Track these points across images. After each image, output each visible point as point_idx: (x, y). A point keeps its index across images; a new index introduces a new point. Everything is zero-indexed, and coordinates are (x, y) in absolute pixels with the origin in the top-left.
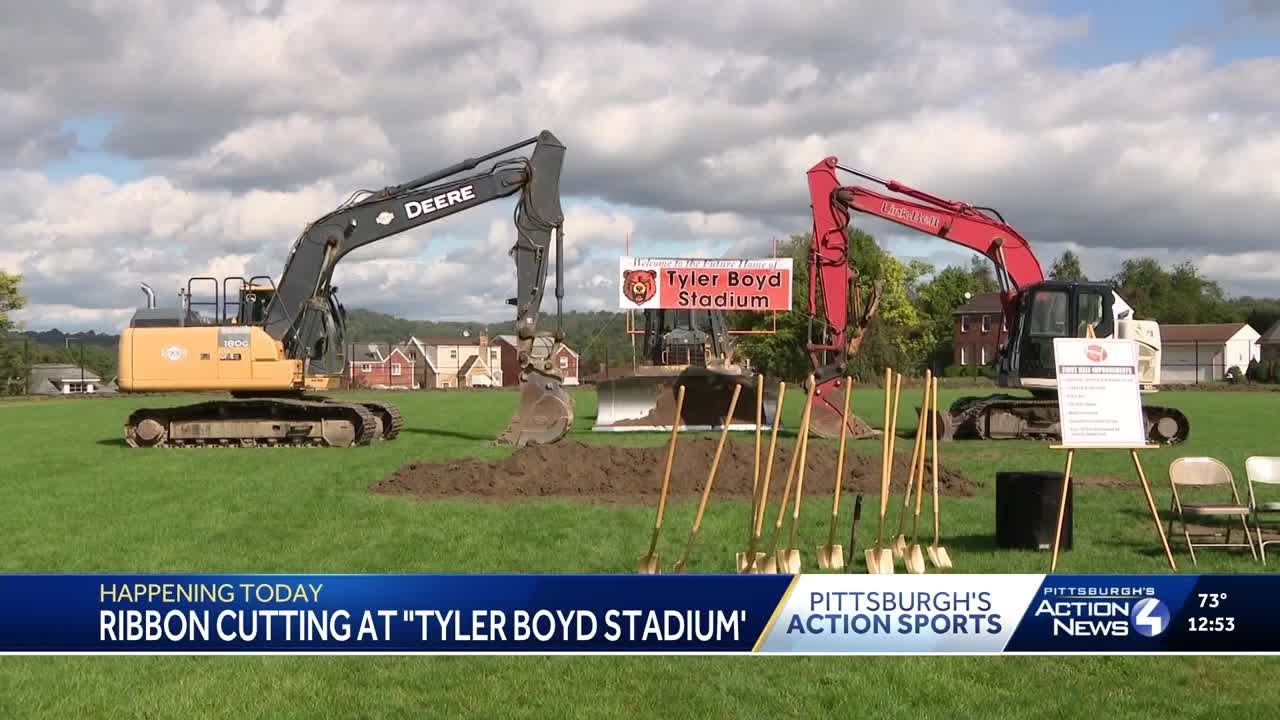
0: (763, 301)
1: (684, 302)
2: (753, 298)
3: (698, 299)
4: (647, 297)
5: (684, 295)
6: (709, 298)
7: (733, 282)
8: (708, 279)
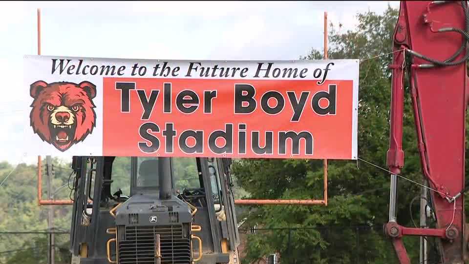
0: (303, 142)
1: (149, 144)
2: (283, 137)
3: (176, 138)
4: (78, 134)
5: (149, 131)
6: (198, 136)
7: (245, 104)
8: (195, 100)
